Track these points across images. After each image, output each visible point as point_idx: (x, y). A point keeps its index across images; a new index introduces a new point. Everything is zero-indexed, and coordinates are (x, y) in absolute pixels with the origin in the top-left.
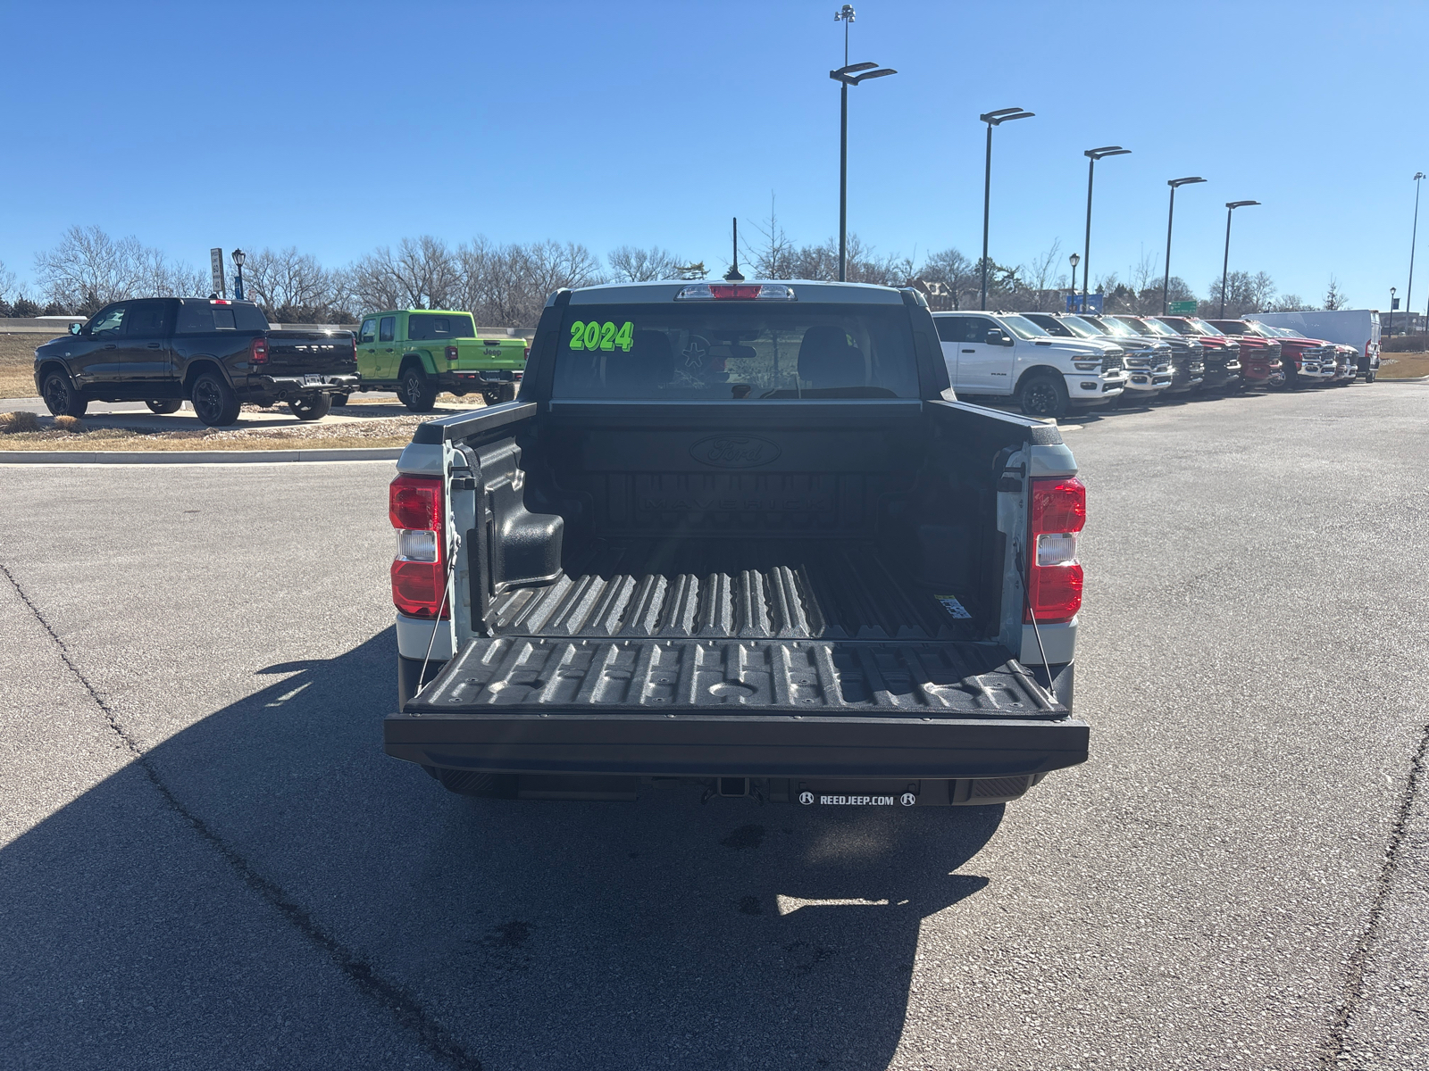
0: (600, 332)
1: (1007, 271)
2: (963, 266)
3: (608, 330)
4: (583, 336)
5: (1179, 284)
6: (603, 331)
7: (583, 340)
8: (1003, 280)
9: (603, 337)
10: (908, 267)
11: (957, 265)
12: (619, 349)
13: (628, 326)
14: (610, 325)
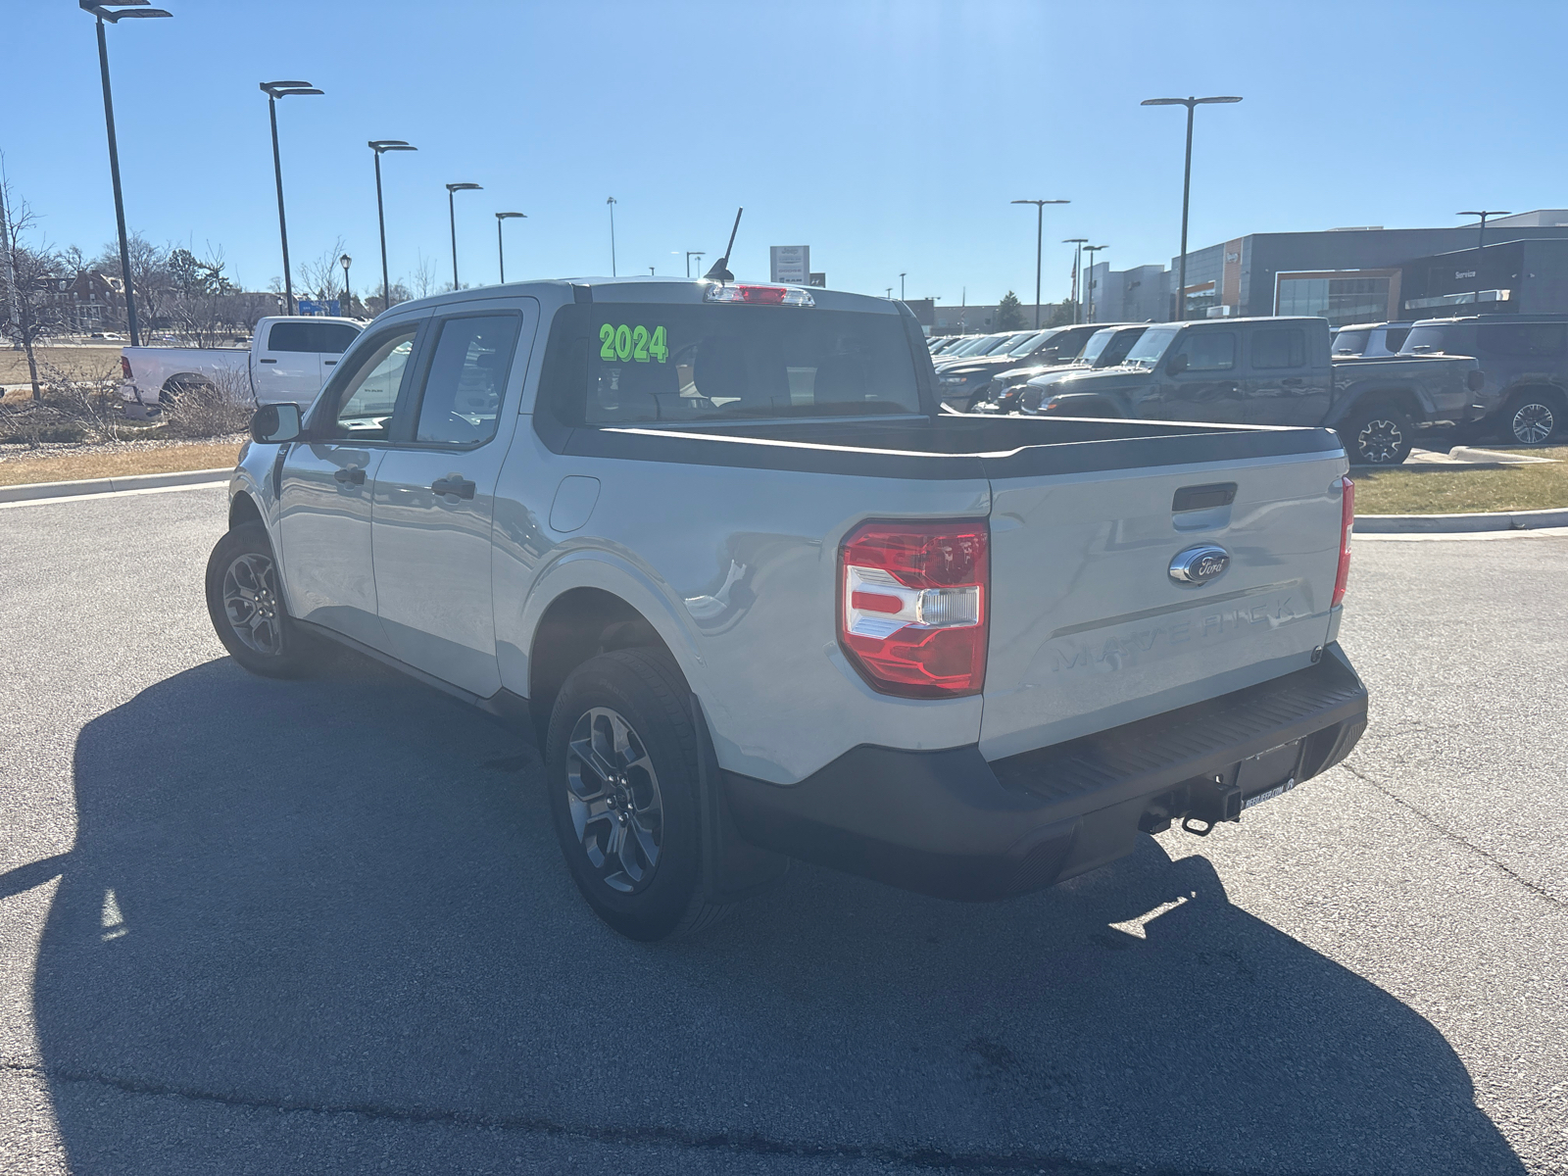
0: (632, 337)
1: (209, 269)
2: (153, 258)
3: (640, 336)
4: (616, 342)
5: (404, 292)
6: (635, 337)
7: (615, 349)
8: (206, 279)
9: (636, 345)
10: (76, 256)
11: (145, 256)
12: (654, 359)
13: (660, 331)
14: (640, 329)
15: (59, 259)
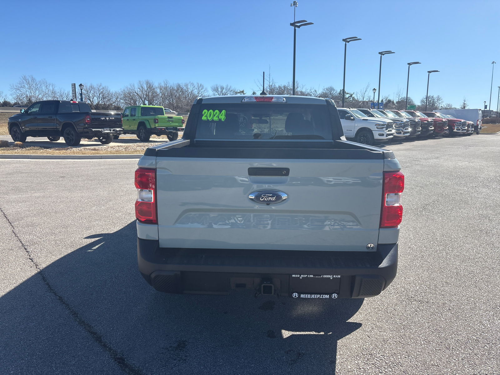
0: (213, 113)
1: (350, 94)
2: (335, 92)
3: (216, 113)
4: (207, 115)
5: (410, 99)
7: (207, 117)
8: (348, 97)
9: (214, 116)
10: (315, 93)
11: (332, 92)
12: (220, 120)
13: (224, 112)
14: (217, 111)
15: (311, 93)
